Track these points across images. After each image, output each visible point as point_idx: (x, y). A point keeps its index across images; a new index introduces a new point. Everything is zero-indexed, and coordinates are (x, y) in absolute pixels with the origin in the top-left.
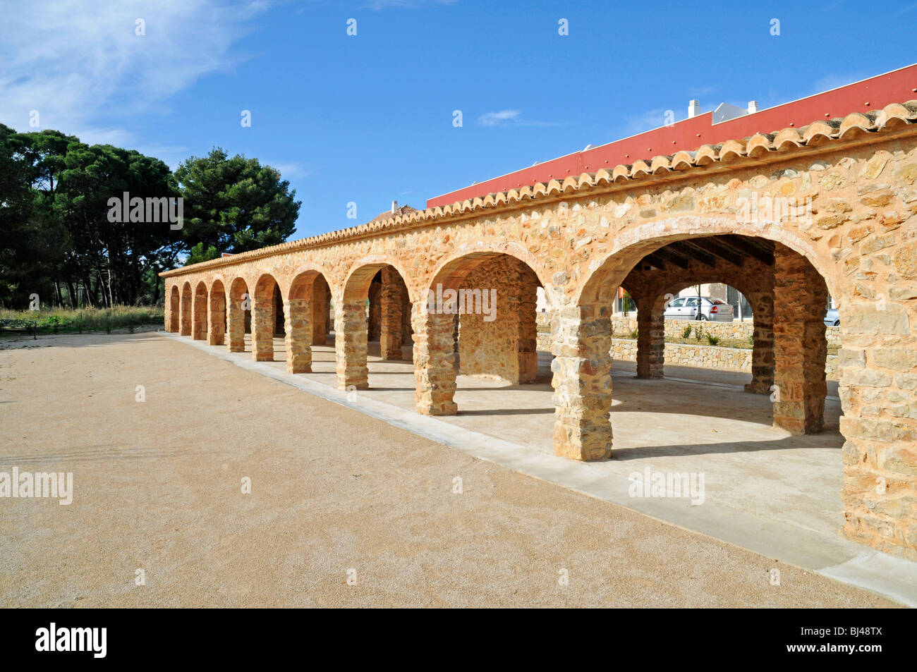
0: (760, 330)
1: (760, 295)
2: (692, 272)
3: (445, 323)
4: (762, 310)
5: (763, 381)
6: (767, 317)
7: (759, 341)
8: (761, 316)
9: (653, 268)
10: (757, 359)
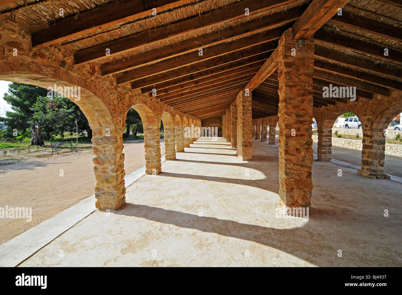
0: (366, 138)
1: (366, 118)
2: (337, 107)
3: (152, 136)
4: (367, 126)
5: (367, 169)
6: (369, 130)
7: (365, 145)
8: (366, 130)
9: (323, 107)
10: (364, 156)
